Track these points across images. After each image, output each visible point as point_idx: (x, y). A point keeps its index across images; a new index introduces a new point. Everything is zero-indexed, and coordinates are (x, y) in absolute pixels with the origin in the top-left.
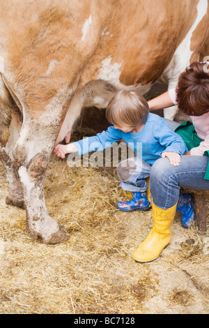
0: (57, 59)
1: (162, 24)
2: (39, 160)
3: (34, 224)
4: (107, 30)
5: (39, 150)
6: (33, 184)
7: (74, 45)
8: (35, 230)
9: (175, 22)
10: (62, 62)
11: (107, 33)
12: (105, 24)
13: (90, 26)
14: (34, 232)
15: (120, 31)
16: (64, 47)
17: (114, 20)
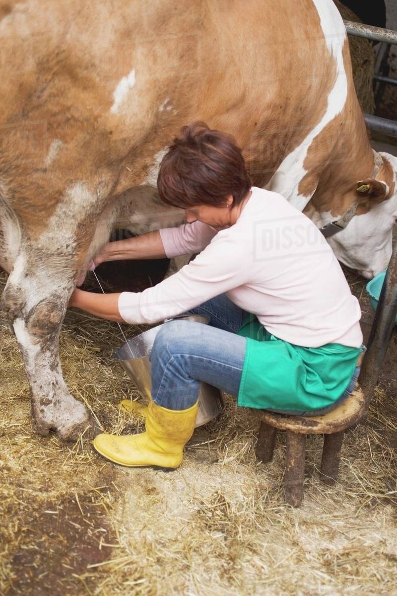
0: (64, 138)
1: (269, 106)
2: (45, 311)
3: (42, 411)
4: (169, 103)
5: (46, 294)
6: (38, 348)
7: (96, 118)
8: (45, 420)
9: (290, 111)
10: (71, 145)
11: (169, 108)
12: (166, 92)
13: (130, 89)
14: (43, 423)
15: (190, 107)
16: (76, 120)
17: (182, 86)
